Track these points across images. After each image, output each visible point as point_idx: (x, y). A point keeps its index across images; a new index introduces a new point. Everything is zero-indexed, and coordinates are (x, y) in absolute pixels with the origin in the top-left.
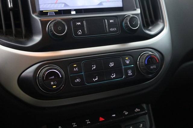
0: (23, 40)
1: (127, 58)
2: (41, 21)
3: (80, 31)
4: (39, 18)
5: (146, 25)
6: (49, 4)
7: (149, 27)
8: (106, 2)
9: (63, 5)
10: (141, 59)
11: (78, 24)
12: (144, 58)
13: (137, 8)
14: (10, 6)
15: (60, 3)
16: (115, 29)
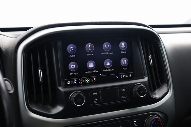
1: (136, 121)
3: (96, 100)
5: (152, 89)
11: (95, 94)
13: (145, 76)
14: (40, 80)
16: (126, 96)
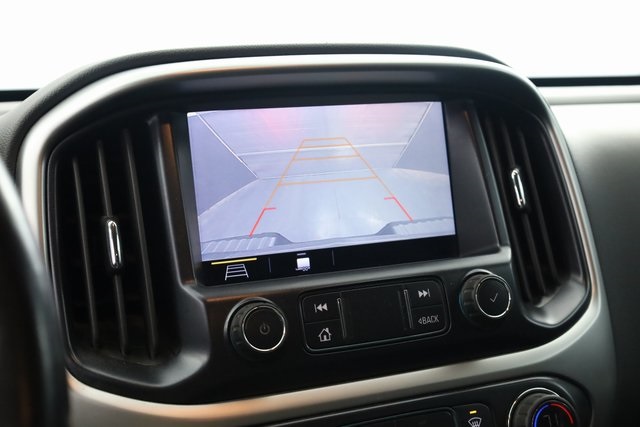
0: (152, 363)
1: (475, 412)
2: (208, 305)
3: (327, 330)
4: (202, 296)
6: (231, 239)
7: (539, 301)
8: (405, 223)
9: (274, 239)
10: (517, 412)
11: (320, 308)
12: (529, 412)
13: (503, 244)
14: (114, 261)
15: (263, 235)
16: (436, 318)
